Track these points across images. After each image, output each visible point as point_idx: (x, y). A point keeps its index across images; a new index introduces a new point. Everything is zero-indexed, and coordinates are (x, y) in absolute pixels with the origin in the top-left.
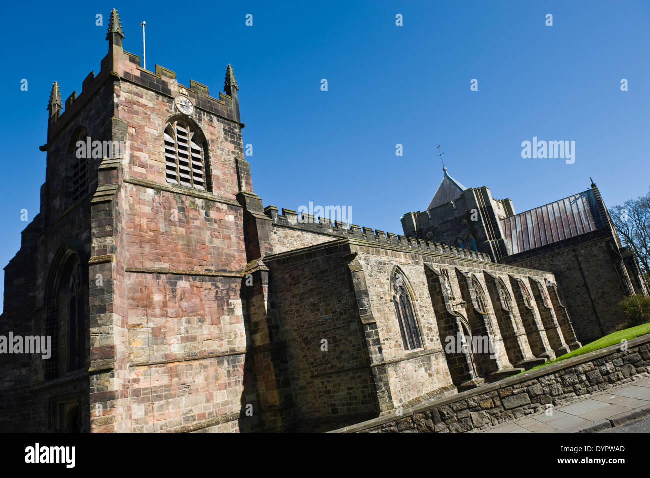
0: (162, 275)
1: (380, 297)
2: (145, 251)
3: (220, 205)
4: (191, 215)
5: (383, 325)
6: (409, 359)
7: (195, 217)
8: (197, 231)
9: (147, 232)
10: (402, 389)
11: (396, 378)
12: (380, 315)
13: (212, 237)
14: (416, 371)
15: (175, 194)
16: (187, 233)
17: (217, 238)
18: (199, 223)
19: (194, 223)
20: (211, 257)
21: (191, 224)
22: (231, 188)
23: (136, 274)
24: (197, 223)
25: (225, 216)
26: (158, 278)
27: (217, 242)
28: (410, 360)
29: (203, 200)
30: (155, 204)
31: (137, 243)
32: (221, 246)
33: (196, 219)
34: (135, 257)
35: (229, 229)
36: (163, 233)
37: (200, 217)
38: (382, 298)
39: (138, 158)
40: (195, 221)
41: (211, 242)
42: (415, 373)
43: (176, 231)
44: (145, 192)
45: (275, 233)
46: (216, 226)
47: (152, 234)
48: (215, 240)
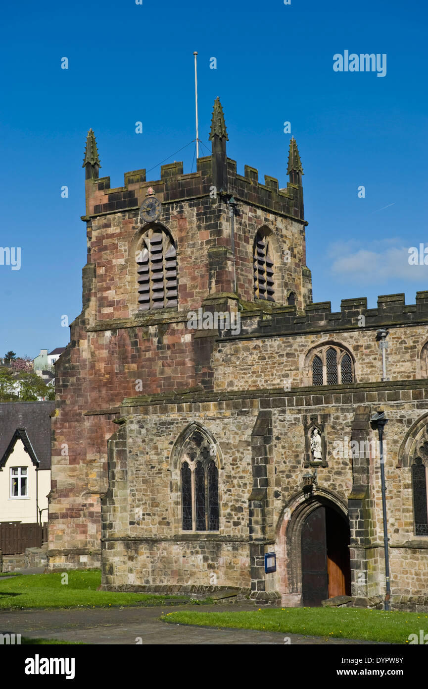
0: (112, 415)
1: (150, 466)
2: (101, 394)
3: (175, 327)
4: (143, 348)
5: (147, 498)
6: (177, 541)
7: (148, 349)
8: (148, 363)
9: (104, 376)
10: (153, 570)
11: (148, 557)
12: (145, 487)
13: (163, 366)
14: (184, 557)
15: (129, 329)
16: (138, 368)
17: (170, 366)
18: (150, 354)
19: (145, 355)
20: (161, 389)
21: (143, 358)
22: (200, 295)
23: (93, 416)
24: (149, 355)
25: (180, 338)
26: (109, 418)
27: (168, 371)
28: (179, 543)
29: (156, 326)
30: (111, 345)
31: (96, 388)
32: (172, 375)
33: (148, 351)
34: (95, 400)
35: (183, 353)
36: (117, 374)
37: (152, 348)
38: (153, 467)
39: (106, 298)
40: (147, 353)
41: (162, 372)
42: (181, 559)
43: (128, 369)
44: (104, 336)
45: (220, 351)
46: (169, 353)
47: (108, 376)
48: (166, 369)
